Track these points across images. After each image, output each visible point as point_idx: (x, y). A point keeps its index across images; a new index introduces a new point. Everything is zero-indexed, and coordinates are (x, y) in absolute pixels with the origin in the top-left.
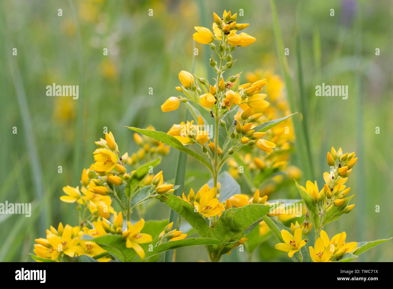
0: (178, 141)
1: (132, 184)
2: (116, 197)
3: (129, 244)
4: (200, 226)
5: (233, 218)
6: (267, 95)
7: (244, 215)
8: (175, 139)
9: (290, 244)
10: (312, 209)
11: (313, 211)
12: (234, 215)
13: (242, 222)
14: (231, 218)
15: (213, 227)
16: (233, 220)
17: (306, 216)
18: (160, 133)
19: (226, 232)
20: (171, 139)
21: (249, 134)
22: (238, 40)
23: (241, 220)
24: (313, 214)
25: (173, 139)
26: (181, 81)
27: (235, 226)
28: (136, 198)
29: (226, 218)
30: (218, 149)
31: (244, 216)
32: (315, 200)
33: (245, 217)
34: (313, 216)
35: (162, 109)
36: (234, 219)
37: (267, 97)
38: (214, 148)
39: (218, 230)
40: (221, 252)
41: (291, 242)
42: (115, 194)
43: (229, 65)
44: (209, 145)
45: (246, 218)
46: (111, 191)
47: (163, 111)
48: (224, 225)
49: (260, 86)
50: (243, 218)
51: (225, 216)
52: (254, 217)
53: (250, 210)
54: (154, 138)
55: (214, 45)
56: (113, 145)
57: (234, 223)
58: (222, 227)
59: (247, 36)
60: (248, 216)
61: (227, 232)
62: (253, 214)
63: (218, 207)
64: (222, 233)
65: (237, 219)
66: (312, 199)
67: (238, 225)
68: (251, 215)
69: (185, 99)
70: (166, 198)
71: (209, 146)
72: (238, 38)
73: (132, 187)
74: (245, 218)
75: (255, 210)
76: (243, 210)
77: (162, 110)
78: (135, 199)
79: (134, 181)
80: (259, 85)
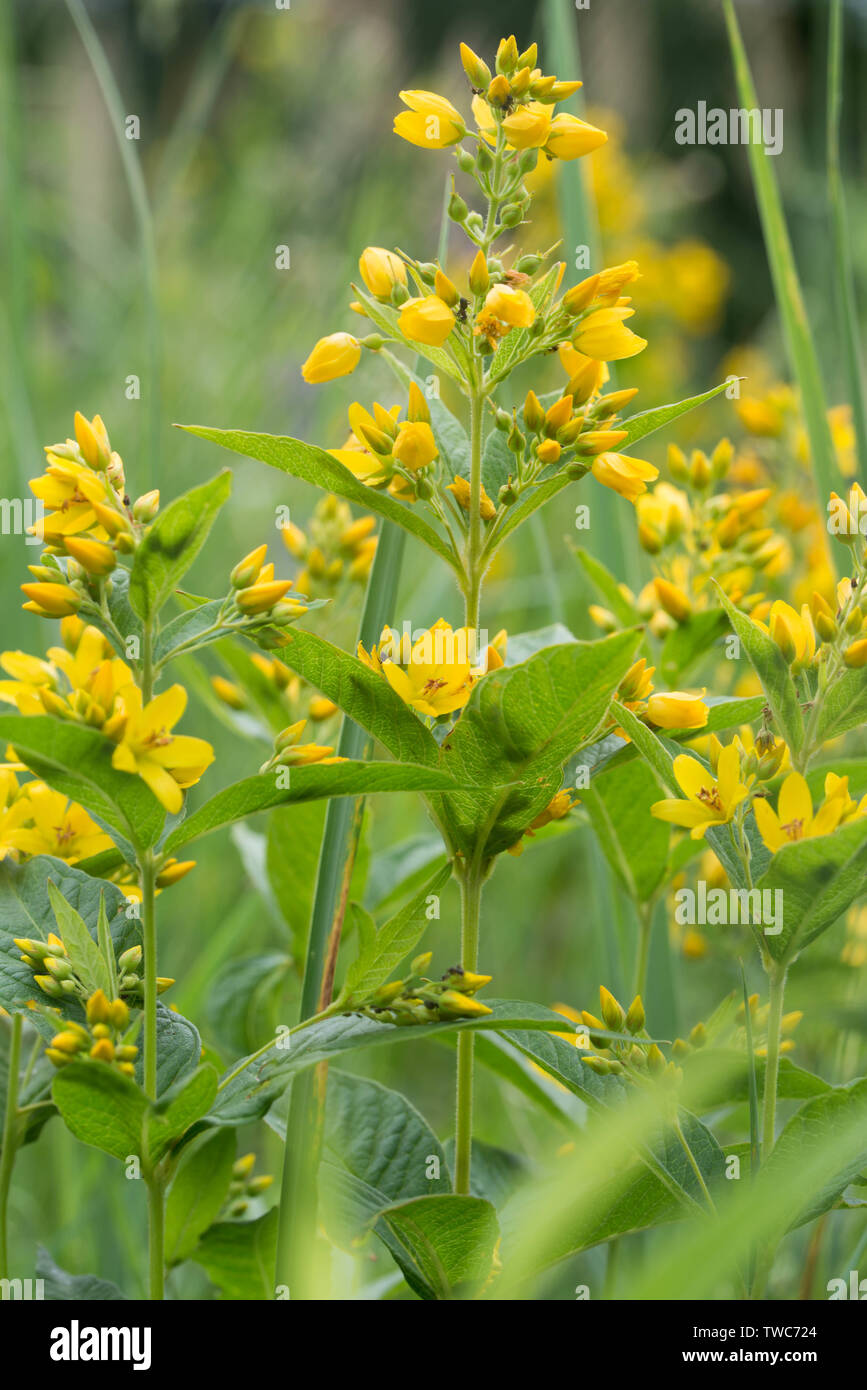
0: (341, 465)
1: (151, 573)
2: (110, 625)
3: (123, 760)
4: (414, 753)
5: (501, 706)
6: (634, 311)
7: (532, 689)
8: (331, 458)
9: (700, 798)
10: (775, 680)
11: (780, 691)
12: (503, 692)
13: (532, 719)
14: (496, 708)
15: (448, 747)
16: (502, 715)
17: (763, 714)
18: (282, 439)
19: (493, 763)
20: (319, 460)
21: (566, 433)
22: (533, 124)
23: (526, 712)
24: (782, 701)
25: (324, 460)
26: (365, 280)
27: (513, 735)
28: (179, 634)
29: (482, 709)
30: (481, 500)
31: (533, 696)
32: (783, 648)
33: (538, 698)
34: (782, 707)
35: (303, 374)
36: (505, 711)
37: (633, 316)
38: (467, 499)
39: (467, 758)
40: (488, 845)
41: (703, 792)
42: (107, 615)
43: (510, 214)
44: (452, 486)
45: (542, 702)
46: (89, 603)
47: (306, 380)
48: (481, 737)
49: (614, 283)
50: (532, 703)
51: (479, 702)
52: (563, 693)
53: (548, 669)
54: (267, 461)
55: (469, 154)
56: (98, 451)
57: (508, 725)
58: (477, 746)
59: (577, 125)
60: (546, 694)
61: (493, 766)
62: (560, 685)
63: (469, 683)
64: (478, 769)
65: (516, 709)
66: (773, 646)
67: (522, 732)
68: (554, 688)
69: (375, 336)
70: (279, 637)
71: (452, 491)
72: (532, 117)
73: (151, 584)
74: (537, 700)
75: (563, 668)
76: (529, 670)
77: (302, 378)
78: (173, 637)
79: (156, 561)
80: (611, 279)
